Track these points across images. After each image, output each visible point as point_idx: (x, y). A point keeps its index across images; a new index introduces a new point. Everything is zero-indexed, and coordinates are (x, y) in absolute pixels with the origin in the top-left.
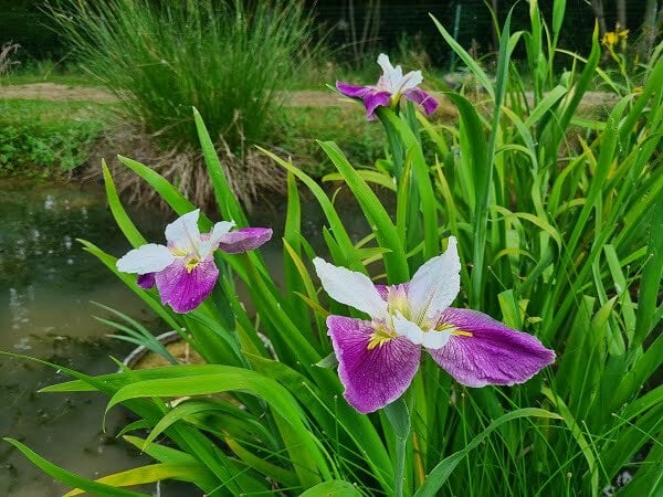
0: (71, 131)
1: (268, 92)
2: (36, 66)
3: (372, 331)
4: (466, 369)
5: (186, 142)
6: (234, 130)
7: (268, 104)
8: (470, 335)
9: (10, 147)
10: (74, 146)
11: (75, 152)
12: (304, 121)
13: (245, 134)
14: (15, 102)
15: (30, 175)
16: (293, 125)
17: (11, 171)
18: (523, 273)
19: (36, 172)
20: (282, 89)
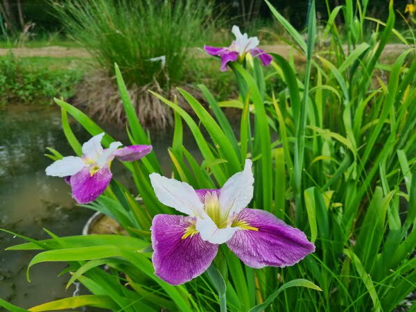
0: (66, 76)
1: (184, 49)
2: (48, 36)
3: (188, 225)
4: (250, 255)
5: (133, 82)
6: (162, 74)
7: (184, 57)
8: (257, 229)
9: (30, 87)
10: (68, 85)
11: (68, 89)
12: (207, 67)
13: (170, 77)
14: (35, 59)
15: (42, 103)
16: (200, 69)
17: (31, 101)
18: (332, 172)
19: (45, 101)
20: (193, 47)
